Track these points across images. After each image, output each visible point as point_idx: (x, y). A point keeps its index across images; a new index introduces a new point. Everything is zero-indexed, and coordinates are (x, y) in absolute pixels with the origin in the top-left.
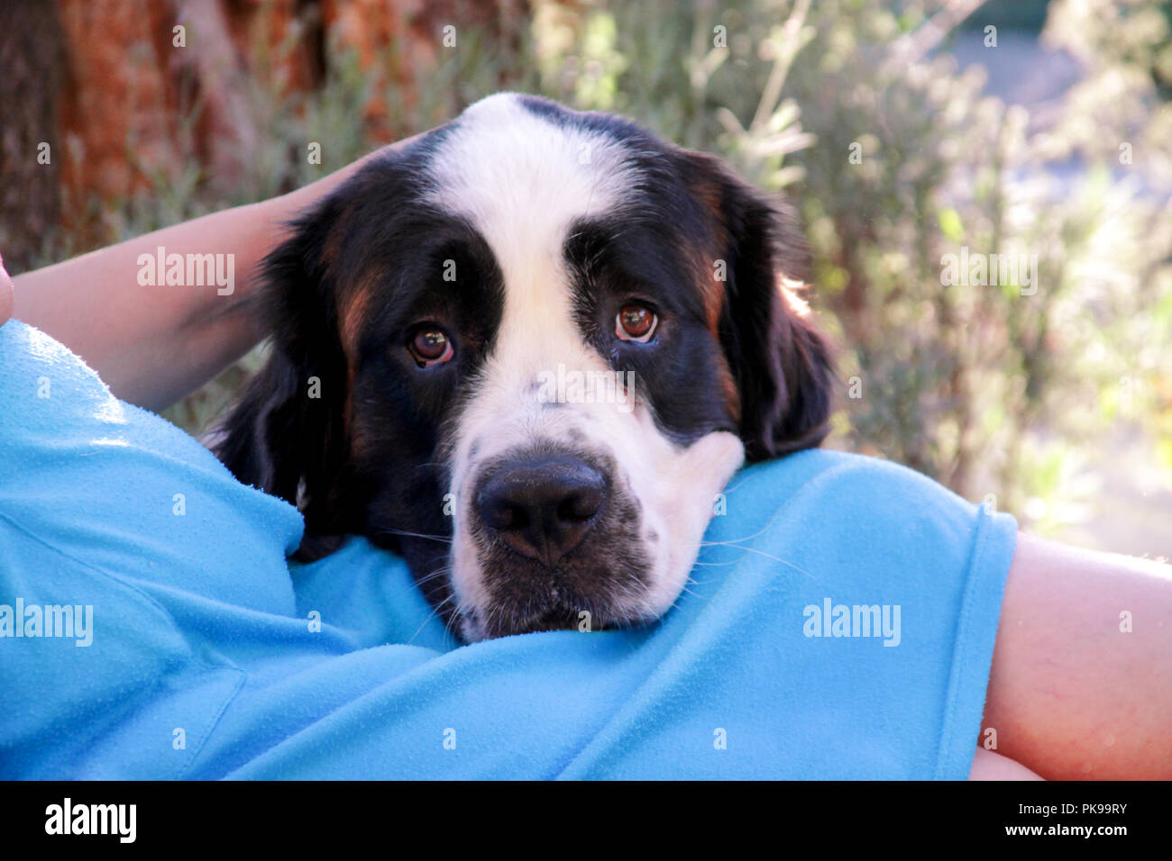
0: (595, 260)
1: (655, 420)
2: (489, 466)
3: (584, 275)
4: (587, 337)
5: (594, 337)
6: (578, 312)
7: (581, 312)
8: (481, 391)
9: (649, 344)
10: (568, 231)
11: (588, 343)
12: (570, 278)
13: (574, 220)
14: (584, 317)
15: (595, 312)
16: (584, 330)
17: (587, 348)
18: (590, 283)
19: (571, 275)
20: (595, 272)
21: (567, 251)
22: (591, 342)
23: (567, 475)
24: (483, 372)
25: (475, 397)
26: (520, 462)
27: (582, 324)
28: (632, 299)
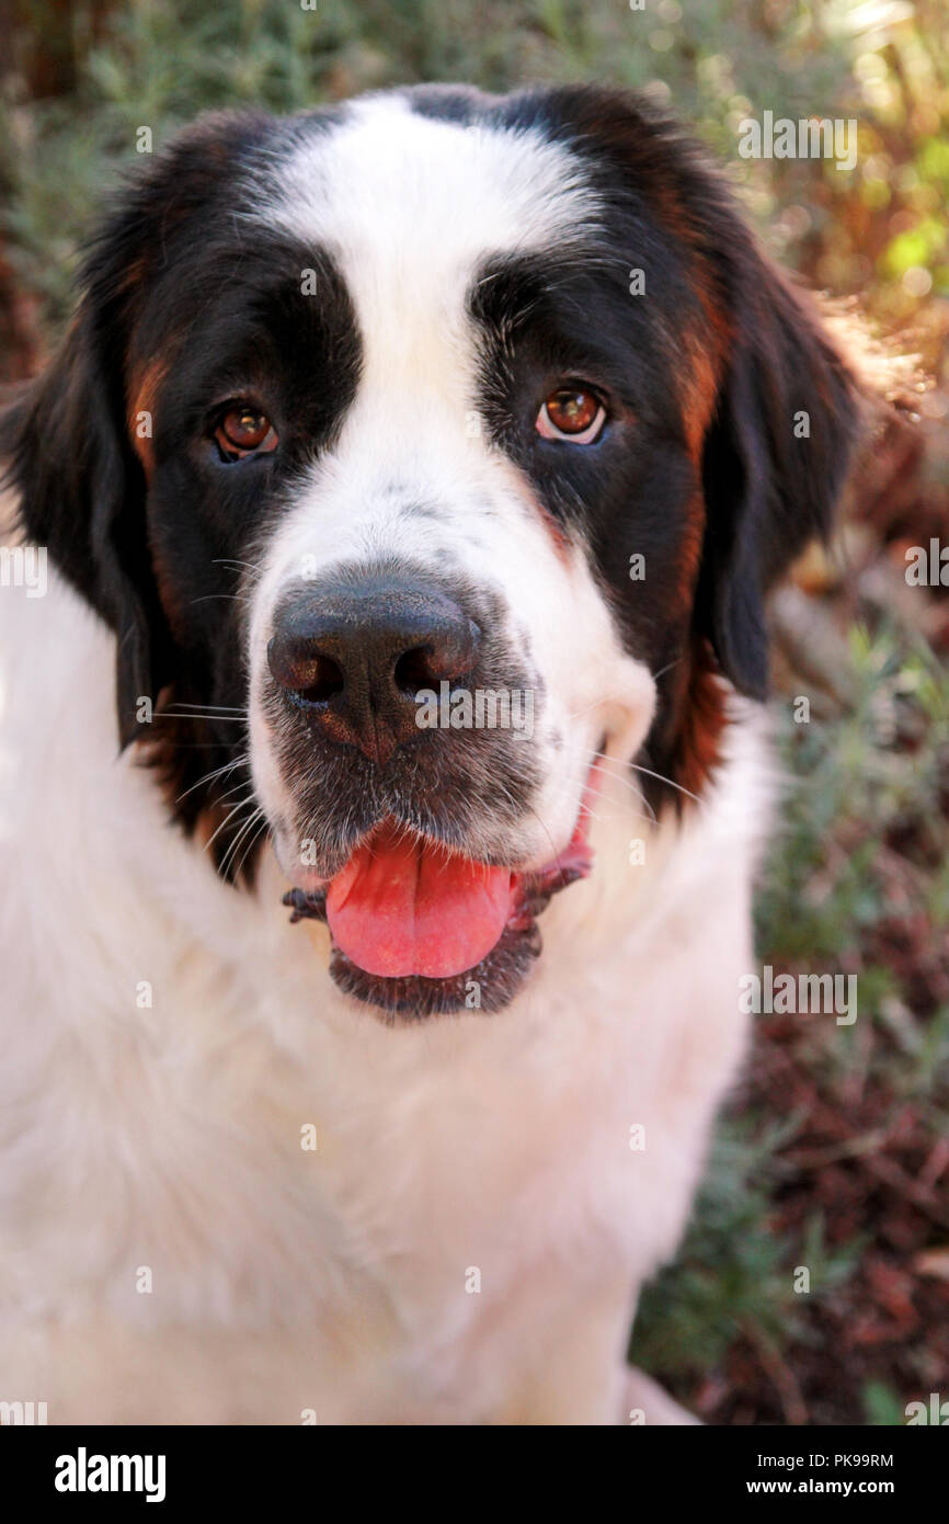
0: (516, 321)
1: (592, 568)
2: (294, 589)
3: (499, 342)
4: (497, 435)
5: (506, 435)
6: (486, 397)
7: (490, 397)
8: (305, 499)
9: (593, 447)
10: (475, 274)
11: (496, 444)
12: (477, 346)
13: (484, 257)
14: (495, 404)
15: (511, 397)
16: (491, 423)
17: (493, 451)
18: (506, 352)
19: (479, 342)
20: (515, 336)
21: (474, 304)
22: (501, 443)
23: (414, 610)
24: (313, 472)
25: (296, 507)
26: (341, 583)
27: (489, 415)
28: (570, 379)
